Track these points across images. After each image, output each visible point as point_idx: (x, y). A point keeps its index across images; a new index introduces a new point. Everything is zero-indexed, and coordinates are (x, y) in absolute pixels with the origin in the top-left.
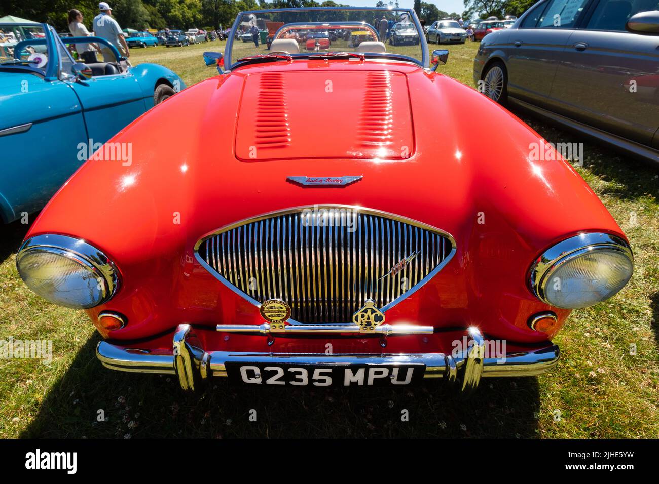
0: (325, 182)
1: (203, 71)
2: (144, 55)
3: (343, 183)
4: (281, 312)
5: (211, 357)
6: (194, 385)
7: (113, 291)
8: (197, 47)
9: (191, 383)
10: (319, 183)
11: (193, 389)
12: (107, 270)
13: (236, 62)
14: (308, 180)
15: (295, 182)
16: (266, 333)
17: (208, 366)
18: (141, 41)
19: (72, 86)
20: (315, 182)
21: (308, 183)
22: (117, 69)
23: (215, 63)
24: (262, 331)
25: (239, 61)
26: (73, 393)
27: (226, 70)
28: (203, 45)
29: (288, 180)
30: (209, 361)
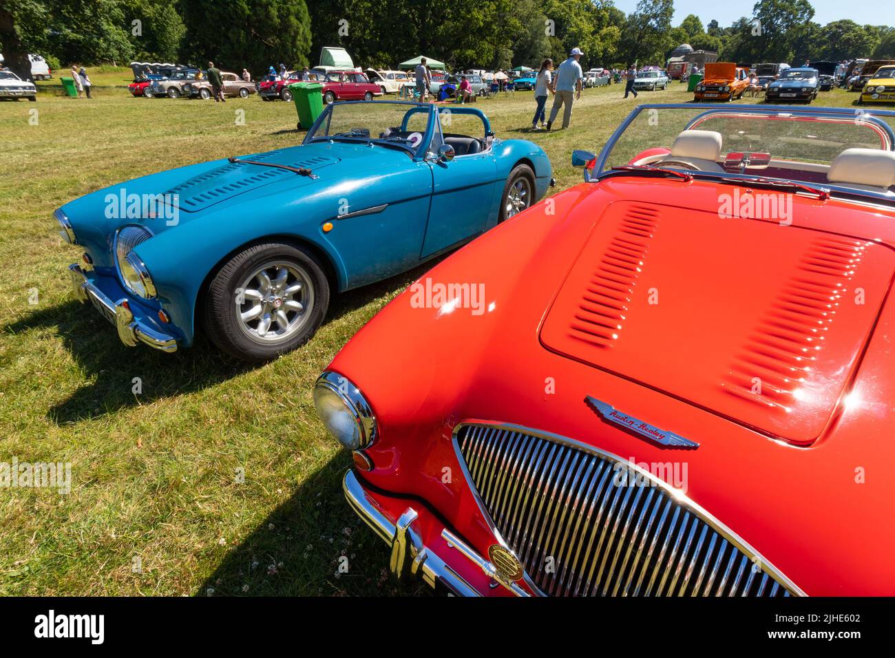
0: (636, 427)
1: (585, 131)
2: (528, 101)
3: (664, 441)
4: (511, 567)
5: (427, 557)
6: (402, 572)
7: (369, 442)
8: (593, 92)
9: (400, 568)
10: (626, 424)
11: (399, 576)
12: (369, 422)
13: (610, 169)
14: (614, 413)
15: (595, 407)
16: (488, 576)
17: (421, 565)
18: (530, 83)
19: (432, 167)
20: (622, 421)
21: (611, 418)
22: (481, 146)
23: (584, 164)
24: (484, 569)
25: (613, 169)
26: (320, 494)
27: (592, 178)
28: (603, 89)
29: (587, 401)
30: (423, 560)
